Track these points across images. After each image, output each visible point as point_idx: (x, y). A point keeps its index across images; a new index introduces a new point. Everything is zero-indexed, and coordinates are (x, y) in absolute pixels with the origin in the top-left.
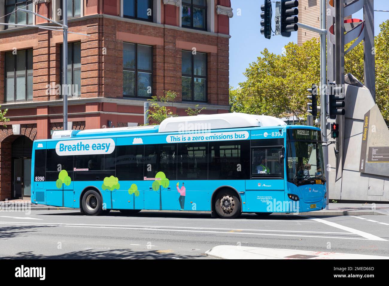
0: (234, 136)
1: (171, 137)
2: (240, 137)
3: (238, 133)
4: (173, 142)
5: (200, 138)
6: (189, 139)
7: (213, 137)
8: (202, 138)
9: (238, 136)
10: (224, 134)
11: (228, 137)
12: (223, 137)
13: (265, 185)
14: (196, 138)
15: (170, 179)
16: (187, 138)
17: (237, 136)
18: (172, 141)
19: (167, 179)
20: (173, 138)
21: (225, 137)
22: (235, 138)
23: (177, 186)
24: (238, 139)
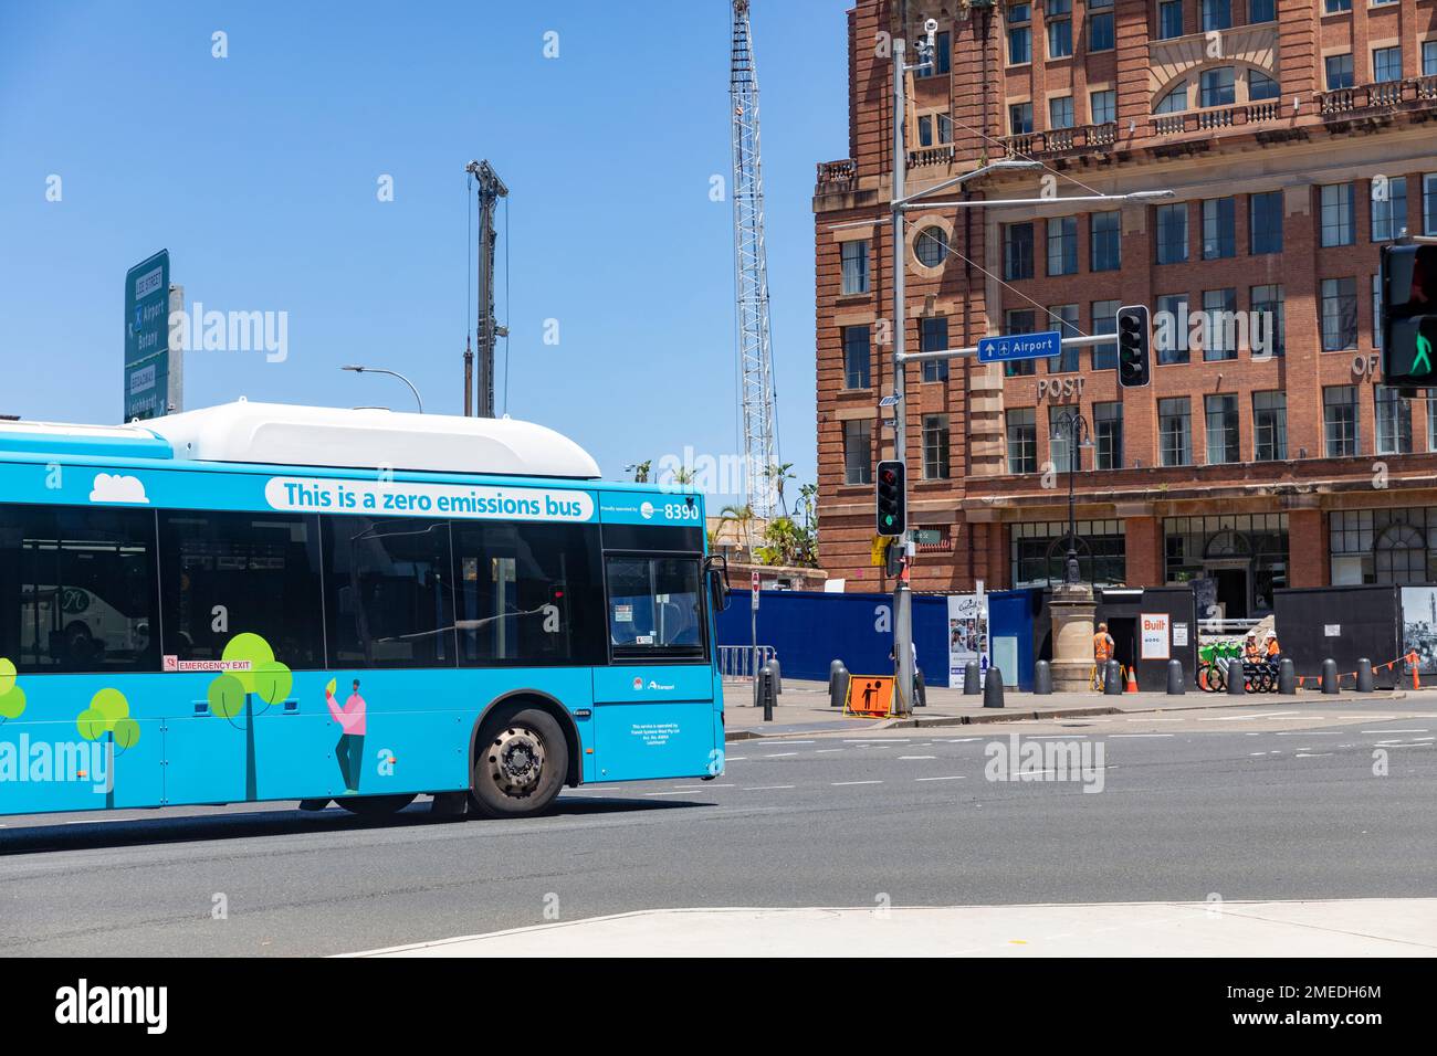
0: (542, 506)
1: (291, 487)
2: (565, 510)
3: (556, 496)
4: (296, 508)
5: (416, 502)
6: (369, 503)
7: (465, 503)
8: (425, 503)
9: (559, 507)
10: (508, 494)
11: (523, 506)
12: (503, 506)
13: (655, 686)
14: (400, 500)
15: (293, 666)
16: (359, 498)
17: (552, 508)
18: (292, 502)
19: (282, 667)
20: (296, 490)
21: (510, 506)
22: (549, 512)
23: (329, 695)
24: (559, 518)
